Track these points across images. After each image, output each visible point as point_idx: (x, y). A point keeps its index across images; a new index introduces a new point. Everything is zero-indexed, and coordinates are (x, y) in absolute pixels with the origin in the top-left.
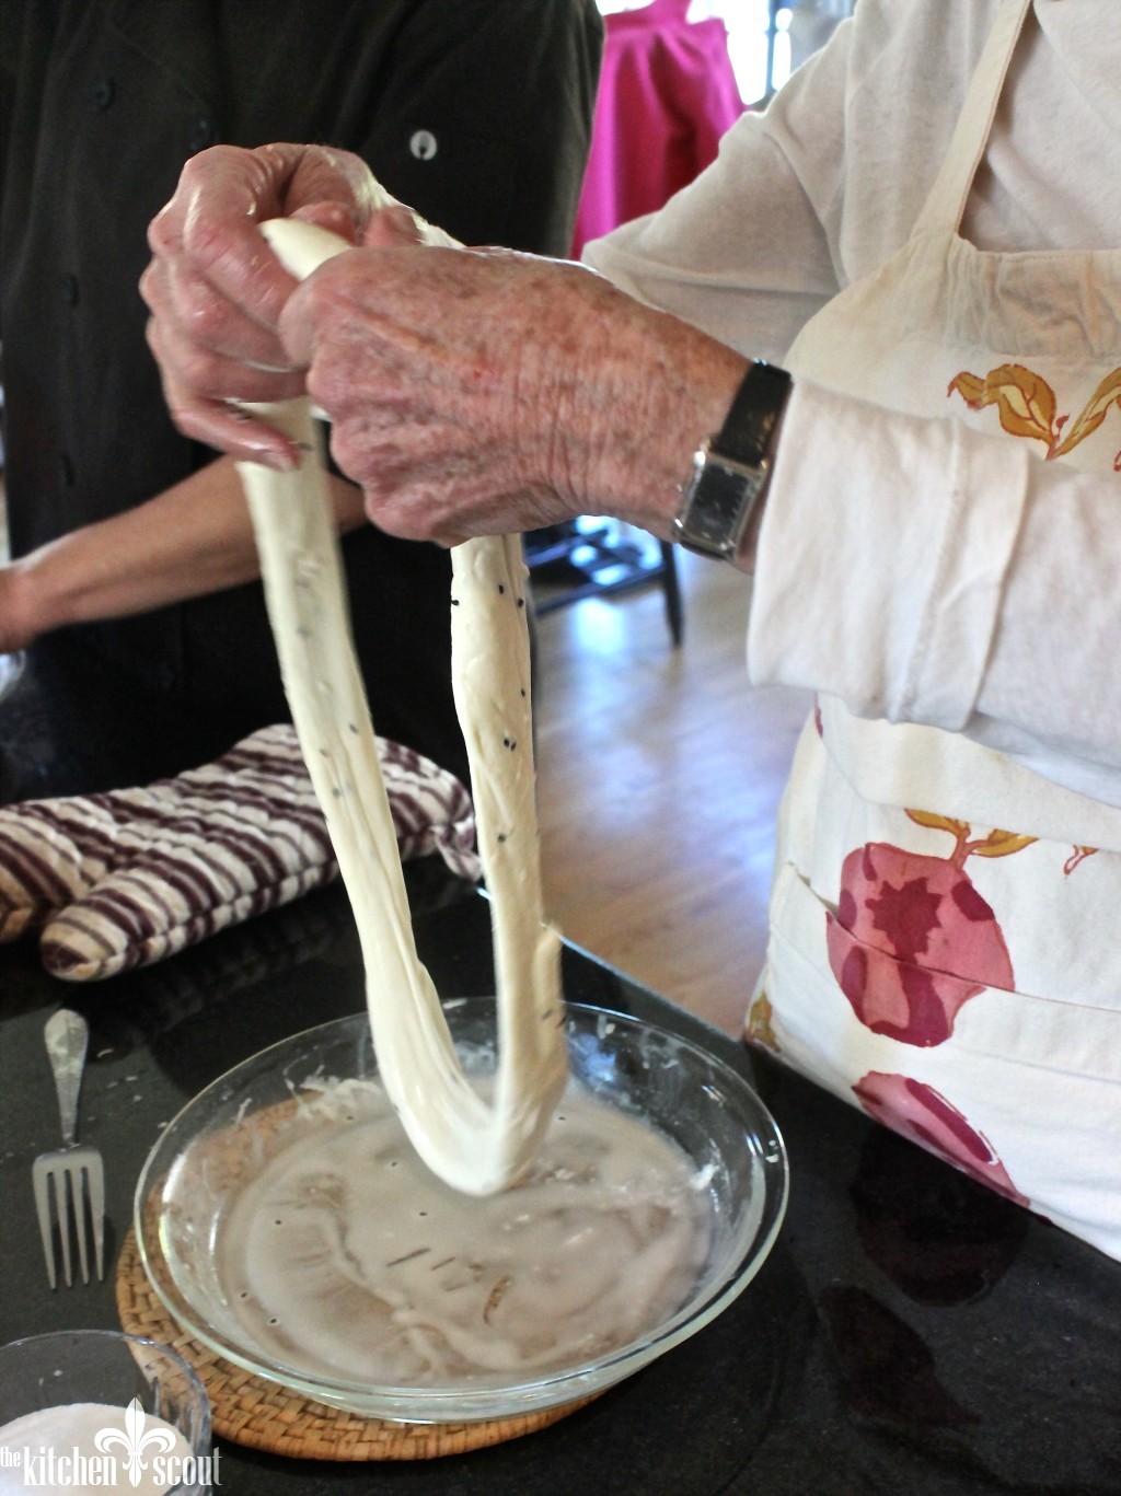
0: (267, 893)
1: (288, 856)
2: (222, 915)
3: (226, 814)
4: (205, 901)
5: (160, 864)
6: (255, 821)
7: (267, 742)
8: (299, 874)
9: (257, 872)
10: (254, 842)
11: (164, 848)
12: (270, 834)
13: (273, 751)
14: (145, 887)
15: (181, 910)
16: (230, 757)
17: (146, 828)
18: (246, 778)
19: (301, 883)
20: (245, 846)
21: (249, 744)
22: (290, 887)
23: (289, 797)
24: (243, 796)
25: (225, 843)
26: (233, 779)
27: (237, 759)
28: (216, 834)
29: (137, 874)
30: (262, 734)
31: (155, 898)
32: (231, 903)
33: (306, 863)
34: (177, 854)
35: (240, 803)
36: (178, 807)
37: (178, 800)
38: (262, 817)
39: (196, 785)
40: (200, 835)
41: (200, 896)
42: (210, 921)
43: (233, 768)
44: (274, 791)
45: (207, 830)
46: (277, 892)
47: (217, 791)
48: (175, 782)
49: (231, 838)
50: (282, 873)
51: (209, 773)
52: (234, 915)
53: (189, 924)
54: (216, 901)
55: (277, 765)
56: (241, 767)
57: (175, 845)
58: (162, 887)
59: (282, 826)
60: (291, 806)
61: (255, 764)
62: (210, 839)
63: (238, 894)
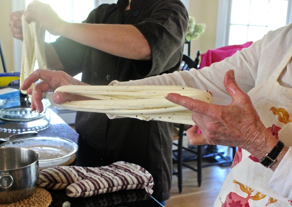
0: (110, 189)
1: (115, 183)
2: (101, 191)
3: (106, 174)
4: (98, 187)
5: (91, 179)
6: (111, 176)
7: (118, 164)
8: (117, 187)
9: (109, 184)
10: (110, 179)
11: (93, 177)
12: (113, 178)
13: (119, 165)
14: (87, 183)
15: (93, 188)
16: (111, 165)
17: (91, 174)
18: (113, 169)
19: (117, 188)
20: (108, 179)
21: (115, 164)
22: (115, 189)
23: (119, 173)
24: (111, 172)
25: (105, 178)
26: (110, 169)
27: (112, 166)
28: (103, 176)
29: (87, 180)
30: (118, 162)
31: (89, 185)
32: (103, 189)
33: (119, 185)
34: (95, 178)
35: (109, 172)
36: (98, 171)
37: (99, 170)
38: (113, 175)
39: (103, 169)
40: (100, 176)
41: (97, 187)
42: (98, 191)
43: (111, 167)
44: (117, 172)
45: (102, 175)
46: (112, 189)
47: (106, 170)
48: (100, 168)
49: (106, 178)
50: (114, 186)
51: (106, 167)
52: (103, 191)
53: (94, 191)
54: (100, 188)
55: (119, 168)
57: (95, 177)
58: (90, 183)
59: (116, 177)
60: (119, 175)
61: (115, 167)
62: (102, 177)
63: (105, 188)
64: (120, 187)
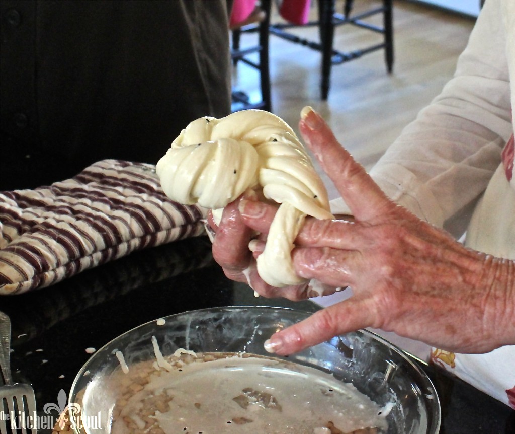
0: (110, 251)
1: (123, 230)
2: (85, 261)
3: (85, 205)
4: (77, 253)
5: (51, 230)
6: (104, 211)
7: (103, 168)
8: (128, 241)
9: (106, 238)
10: (105, 222)
11: (53, 222)
12: (113, 218)
13: (107, 173)
15: (64, 257)
16: (81, 175)
17: (39, 211)
18: (94, 187)
19: (129, 246)
20: (100, 223)
21: (93, 168)
22: (123, 248)
23: (121, 198)
24: (96, 197)
25: (88, 221)
26: (85, 187)
27: (87, 177)
28: (80, 215)
29: (36, 234)
30: (99, 163)
31: (50, 248)
32: (91, 255)
33: (133, 236)
34: (60, 225)
35: (93, 200)
36: (55, 201)
37: (55, 197)
38: (107, 208)
39: (64, 190)
40: (72, 216)
41: (75, 251)
42: (79, 265)
43: (85, 181)
44: (111, 194)
45: (75, 213)
46: (116, 251)
47: (78, 193)
48: (51, 187)
49: (91, 219)
50: (119, 240)
51: (70, 183)
52: (92, 262)
53: (67, 265)
54: (83, 253)
55: (112, 181)
56: (89, 181)
57: (58, 221)
58: (53, 243)
59: (119, 213)
60: (123, 203)
61: (98, 180)
62: (78, 219)
63: (95, 250)
64: (136, 242)
